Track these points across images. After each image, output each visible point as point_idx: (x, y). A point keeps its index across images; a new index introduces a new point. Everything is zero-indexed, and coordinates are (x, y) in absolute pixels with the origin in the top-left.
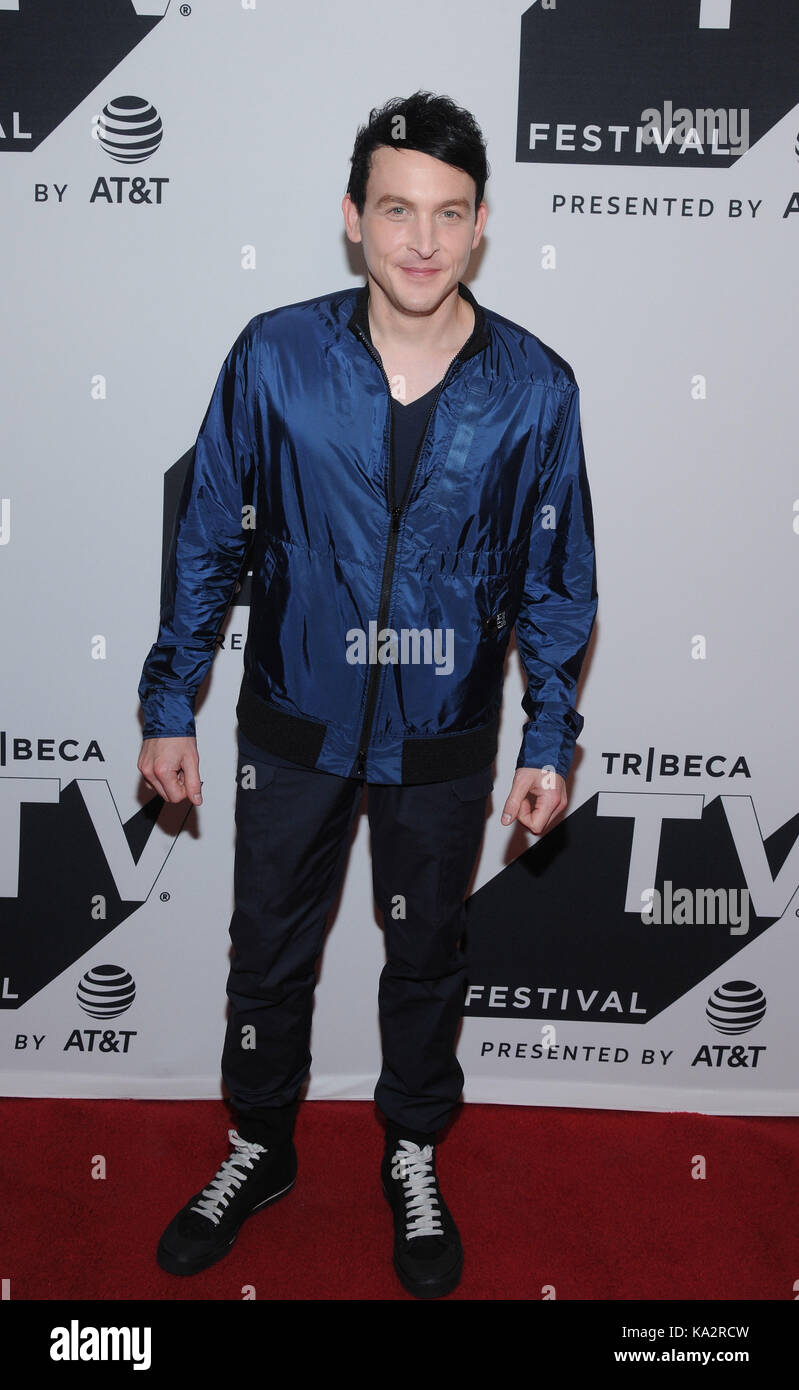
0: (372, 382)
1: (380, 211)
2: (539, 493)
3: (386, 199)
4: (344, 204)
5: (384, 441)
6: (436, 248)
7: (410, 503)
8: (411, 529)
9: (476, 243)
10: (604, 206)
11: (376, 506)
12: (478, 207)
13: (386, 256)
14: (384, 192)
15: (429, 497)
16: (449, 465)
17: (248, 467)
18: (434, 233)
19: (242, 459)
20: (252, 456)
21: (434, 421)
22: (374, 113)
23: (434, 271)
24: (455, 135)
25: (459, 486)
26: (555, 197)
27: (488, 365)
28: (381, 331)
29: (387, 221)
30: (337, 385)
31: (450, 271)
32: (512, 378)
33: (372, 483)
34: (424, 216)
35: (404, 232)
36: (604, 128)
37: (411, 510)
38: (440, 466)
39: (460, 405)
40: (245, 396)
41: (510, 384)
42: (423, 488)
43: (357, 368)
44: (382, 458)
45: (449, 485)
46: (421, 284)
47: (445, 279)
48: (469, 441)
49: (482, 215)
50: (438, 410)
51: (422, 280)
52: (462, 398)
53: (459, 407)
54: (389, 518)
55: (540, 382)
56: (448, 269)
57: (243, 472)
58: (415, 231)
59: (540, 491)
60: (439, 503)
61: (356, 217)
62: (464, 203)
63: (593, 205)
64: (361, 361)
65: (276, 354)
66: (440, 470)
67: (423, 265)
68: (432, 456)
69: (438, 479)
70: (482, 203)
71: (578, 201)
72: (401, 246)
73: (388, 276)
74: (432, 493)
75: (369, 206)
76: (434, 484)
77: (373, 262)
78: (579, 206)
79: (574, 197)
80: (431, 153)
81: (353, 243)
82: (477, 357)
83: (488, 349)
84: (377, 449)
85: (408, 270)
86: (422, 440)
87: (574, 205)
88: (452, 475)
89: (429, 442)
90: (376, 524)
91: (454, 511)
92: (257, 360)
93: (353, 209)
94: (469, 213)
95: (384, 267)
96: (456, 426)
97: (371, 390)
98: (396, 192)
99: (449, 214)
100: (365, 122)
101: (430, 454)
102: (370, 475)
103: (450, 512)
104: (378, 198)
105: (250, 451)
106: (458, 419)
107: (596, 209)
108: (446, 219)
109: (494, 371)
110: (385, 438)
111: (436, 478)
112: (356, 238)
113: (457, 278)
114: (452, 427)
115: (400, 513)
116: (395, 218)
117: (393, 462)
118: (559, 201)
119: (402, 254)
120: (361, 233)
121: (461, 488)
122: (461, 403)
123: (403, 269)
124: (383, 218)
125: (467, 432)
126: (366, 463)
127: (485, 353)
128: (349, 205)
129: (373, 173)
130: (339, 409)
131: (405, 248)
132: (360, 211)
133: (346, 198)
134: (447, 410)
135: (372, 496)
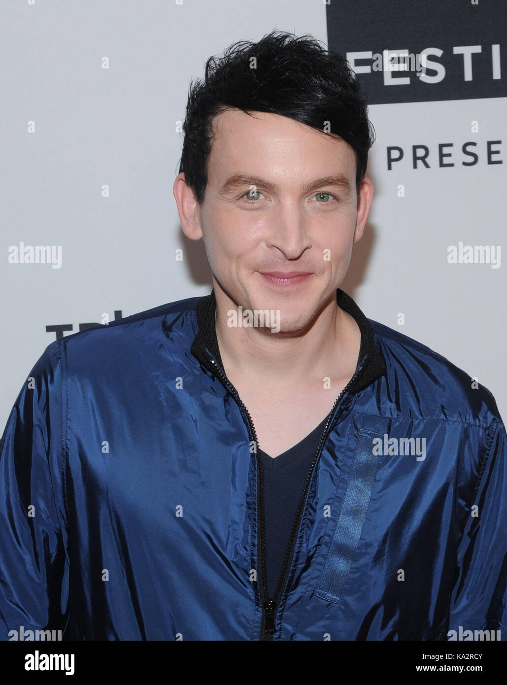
0: (226, 427)
1: (228, 196)
2: (458, 569)
3: (236, 180)
4: (175, 187)
5: (249, 508)
6: (305, 244)
7: (287, 592)
8: (290, 628)
9: (359, 234)
10: (457, 156)
11: (240, 598)
12: (360, 184)
13: (239, 257)
14: (233, 171)
15: (313, 582)
16: (339, 537)
17: (53, 551)
18: (303, 224)
19: (46, 540)
20: (59, 536)
21: (316, 476)
22: (212, 63)
23: (305, 276)
24: (325, 90)
25: (354, 565)
26: (389, 149)
27: (384, 398)
28: (234, 358)
29: (238, 210)
30: (178, 432)
31: (326, 275)
32: (417, 413)
33: (232, 565)
34: (289, 202)
35: (261, 223)
36: (448, 51)
37: (289, 602)
38: (327, 539)
39: (349, 454)
40: (48, 454)
41: (416, 422)
42: (304, 570)
43: (206, 409)
44: (246, 531)
45: (342, 565)
46: (287, 295)
47: (319, 287)
48: (365, 500)
49: (366, 194)
50: (321, 463)
51: (286, 289)
52: (352, 444)
53: (349, 457)
54: (260, 615)
55: (456, 417)
56: (322, 272)
57: (48, 556)
58: (278, 222)
59: (460, 565)
60: (328, 591)
61: (194, 205)
62: (342, 181)
63: (442, 155)
64: (209, 399)
65: (90, 395)
66: (327, 544)
67: (288, 268)
68: (316, 525)
69: (325, 557)
70: (366, 180)
71: (421, 153)
72: (258, 242)
73: (242, 284)
74: (317, 577)
75: (212, 192)
76: (320, 564)
77: (221, 266)
78: (423, 159)
79: (415, 148)
80: (293, 116)
81: (192, 240)
82: (369, 389)
83: (383, 379)
84: (237, 520)
85: (269, 276)
86: (302, 504)
87: (416, 159)
88: (342, 550)
89: (312, 507)
90: (240, 623)
91: (350, 600)
92: (64, 400)
93: (189, 194)
94: (348, 194)
95: (237, 273)
96: (346, 483)
97: (227, 439)
98: (248, 169)
99: (323, 197)
100: (199, 75)
101: (312, 522)
102: (229, 555)
103: (345, 603)
104: (223, 182)
105: (58, 526)
106: (349, 473)
107: (446, 160)
108: (318, 204)
109: (393, 406)
110: (247, 503)
111: (322, 556)
112: (196, 234)
113: (337, 282)
114: (340, 483)
115: (274, 605)
116: (247, 205)
117: (262, 534)
118: (395, 154)
119: (261, 254)
120: (202, 228)
121: (357, 568)
122: (350, 450)
123: (265, 275)
124: (232, 206)
125: (360, 491)
126: (224, 540)
127: (379, 384)
128: (183, 188)
129: (217, 146)
130: (184, 466)
131: (263, 244)
132: (200, 197)
133: (178, 180)
134: (332, 461)
135: (237, 589)
